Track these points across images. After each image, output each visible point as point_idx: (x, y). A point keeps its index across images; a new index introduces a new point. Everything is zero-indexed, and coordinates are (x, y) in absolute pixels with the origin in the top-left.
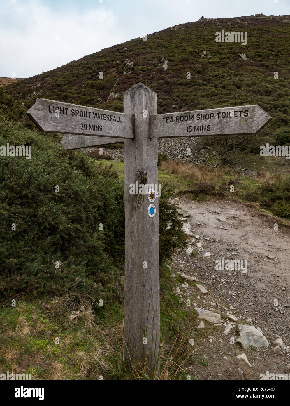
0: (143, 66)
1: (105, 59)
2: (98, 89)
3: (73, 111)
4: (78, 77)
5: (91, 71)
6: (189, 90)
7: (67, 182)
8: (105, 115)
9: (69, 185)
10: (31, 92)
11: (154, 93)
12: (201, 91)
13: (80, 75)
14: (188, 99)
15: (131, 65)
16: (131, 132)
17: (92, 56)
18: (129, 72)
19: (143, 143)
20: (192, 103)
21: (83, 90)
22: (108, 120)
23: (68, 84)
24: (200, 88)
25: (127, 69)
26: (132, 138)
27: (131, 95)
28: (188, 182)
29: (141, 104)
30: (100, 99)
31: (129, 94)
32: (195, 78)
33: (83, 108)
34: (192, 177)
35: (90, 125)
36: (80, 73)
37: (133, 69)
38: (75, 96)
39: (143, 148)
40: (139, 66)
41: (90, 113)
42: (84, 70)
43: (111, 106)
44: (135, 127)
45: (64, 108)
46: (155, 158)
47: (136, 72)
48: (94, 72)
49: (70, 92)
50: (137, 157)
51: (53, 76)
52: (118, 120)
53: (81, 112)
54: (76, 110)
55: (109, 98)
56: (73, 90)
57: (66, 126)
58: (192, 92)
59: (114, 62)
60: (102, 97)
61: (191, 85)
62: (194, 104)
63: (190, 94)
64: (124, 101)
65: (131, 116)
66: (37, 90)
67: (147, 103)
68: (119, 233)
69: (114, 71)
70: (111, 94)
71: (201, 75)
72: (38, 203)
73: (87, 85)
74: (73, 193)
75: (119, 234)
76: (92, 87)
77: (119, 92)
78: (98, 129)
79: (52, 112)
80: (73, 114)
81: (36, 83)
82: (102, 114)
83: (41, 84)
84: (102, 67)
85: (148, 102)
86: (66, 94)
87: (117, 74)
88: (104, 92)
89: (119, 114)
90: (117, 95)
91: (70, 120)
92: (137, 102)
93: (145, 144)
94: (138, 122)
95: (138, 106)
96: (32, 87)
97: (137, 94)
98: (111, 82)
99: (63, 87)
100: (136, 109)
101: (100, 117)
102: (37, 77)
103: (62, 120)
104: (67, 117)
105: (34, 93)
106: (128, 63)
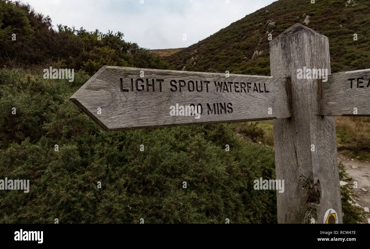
0: (284, 24)
1: (249, 23)
2: (244, 50)
3: (173, 83)
4: (226, 41)
5: (237, 35)
6: (334, 40)
7: (200, 161)
8: (238, 83)
9: (202, 166)
10: (190, 58)
11: (325, 38)
12: (347, 39)
13: (228, 39)
14: (333, 49)
15: (273, 24)
16: (284, 106)
17: (238, 22)
18: (271, 31)
19: (309, 127)
20: (338, 53)
21: (231, 51)
22: (243, 91)
23: (219, 48)
24: (346, 36)
25: (269, 28)
26: (288, 116)
27: (283, 44)
28: (340, 134)
29: (302, 58)
30: (245, 57)
31: (279, 44)
32: (340, 28)
33: (194, 75)
34: (345, 128)
35: (208, 104)
36: (228, 37)
37: (274, 28)
38: (224, 58)
39: (309, 136)
40: (281, 24)
41: (209, 82)
42: (231, 35)
43: (255, 63)
44: (292, 97)
45: (155, 80)
46: (333, 150)
47: (278, 30)
48: (239, 35)
49: (221, 55)
50: (298, 150)
51: (206, 43)
52: (262, 89)
53: (191, 84)
54: (180, 81)
55: (253, 56)
56: (223, 52)
57: (159, 113)
58: (337, 41)
59: (257, 25)
60: (247, 55)
61: (336, 34)
62: (340, 53)
63: (335, 43)
64: (271, 56)
65: (284, 80)
66: (194, 55)
67: (313, 55)
68: (268, 220)
69: (257, 32)
70: (255, 53)
71: (346, 24)
72: (164, 191)
73: (235, 47)
74: (207, 177)
75: (268, 222)
76: (238, 48)
77: (263, 49)
78: (225, 110)
79: (128, 91)
80: (174, 88)
81: (194, 50)
82: (232, 83)
83: (197, 51)
84: (247, 30)
85: (315, 53)
86: (217, 57)
87: (260, 35)
88: (249, 51)
89: (263, 79)
90: (260, 53)
91: (168, 100)
92: (294, 55)
93: (312, 127)
94: (297, 88)
95: (297, 62)
96: (191, 54)
97: (294, 43)
98: (255, 42)
99: (214, 51)
100: (293, 67)
101: (229, 88)
102: (195, 45)
103: (150, 102)
104: (160, 97)
105: (192, 58)
106: (270, 24)
